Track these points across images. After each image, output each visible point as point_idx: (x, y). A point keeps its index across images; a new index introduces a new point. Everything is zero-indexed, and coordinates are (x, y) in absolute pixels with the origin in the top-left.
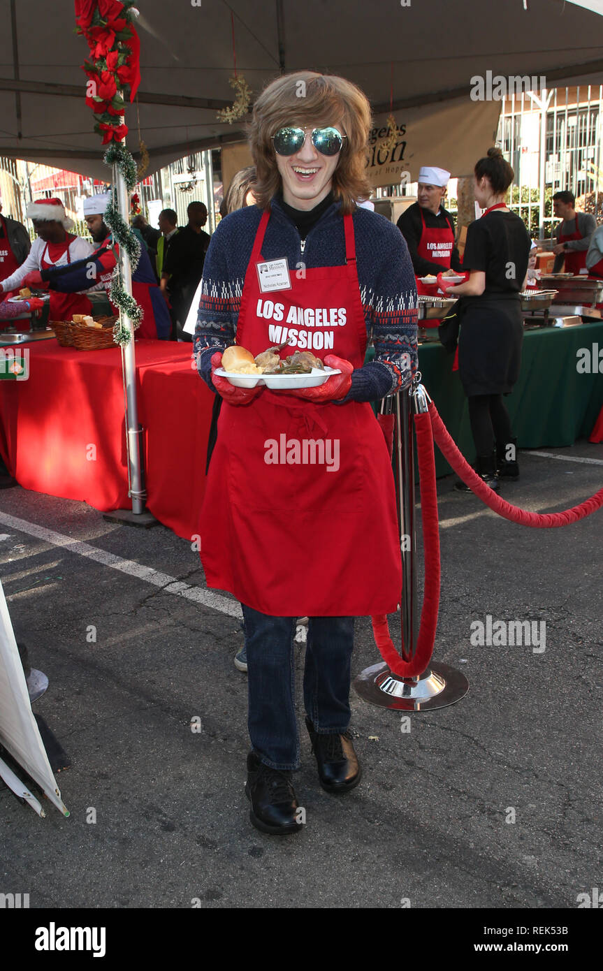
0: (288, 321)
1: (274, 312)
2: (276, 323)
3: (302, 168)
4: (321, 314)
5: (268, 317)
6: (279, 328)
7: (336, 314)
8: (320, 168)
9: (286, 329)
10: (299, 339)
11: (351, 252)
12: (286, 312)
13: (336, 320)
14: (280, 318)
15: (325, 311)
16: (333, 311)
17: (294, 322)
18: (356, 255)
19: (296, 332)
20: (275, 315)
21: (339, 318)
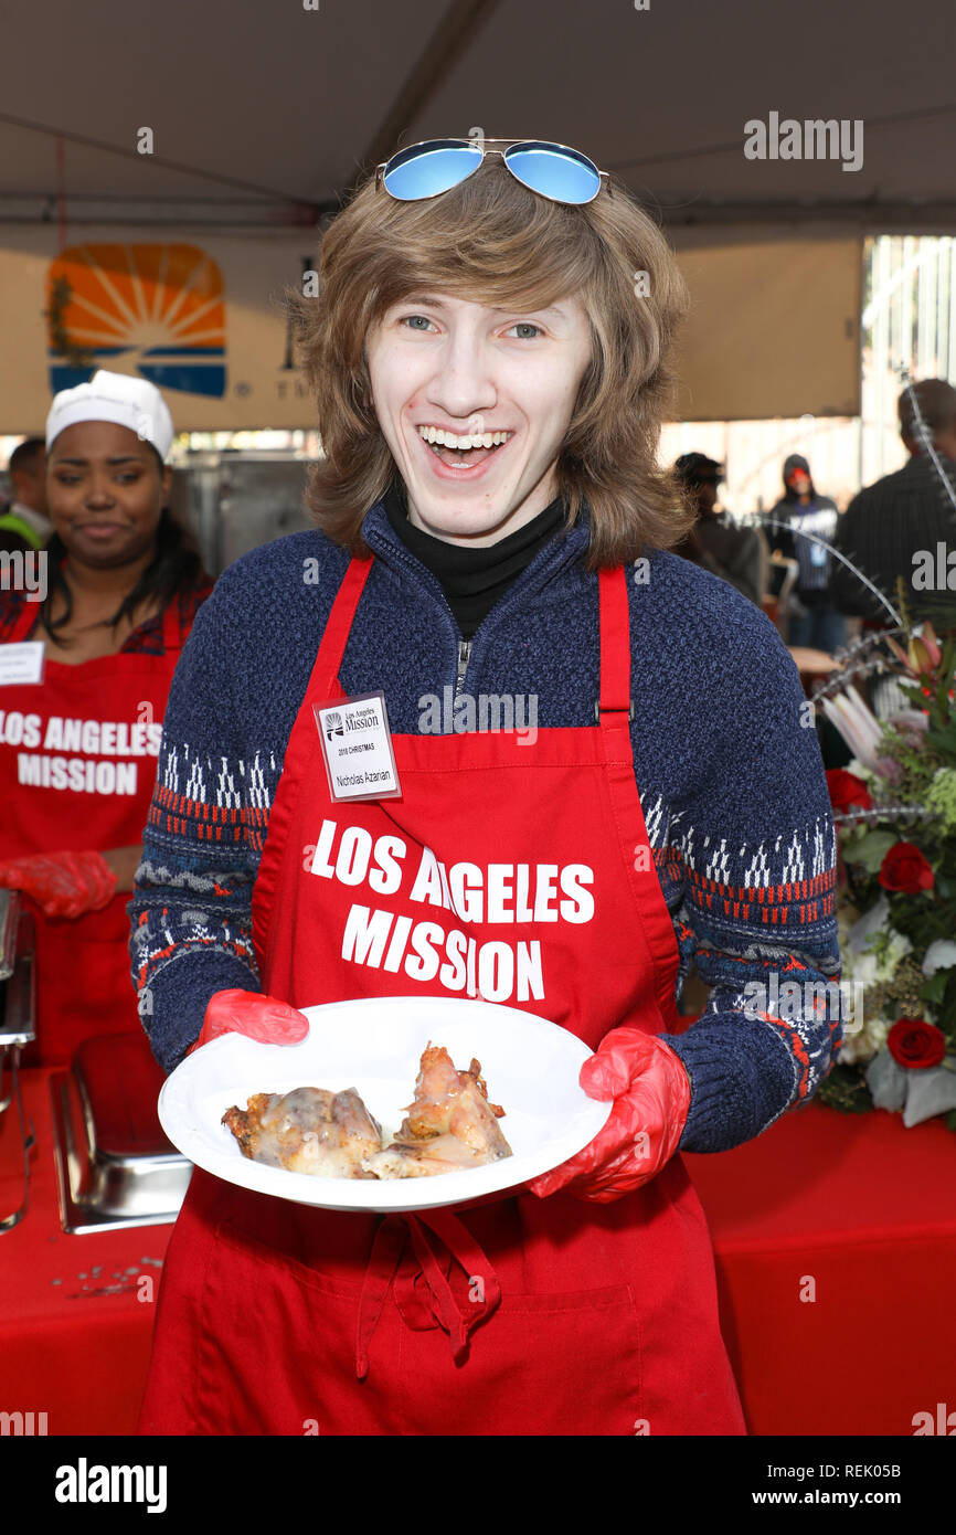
0: (417, 895)
1: (373, 864)
2: (374, 901)
3: (446, 429)
4: (511, 882)
5: (353, 880)
6: (383, 918)
7: (555, 882)
8: (511, 432)
9: (404, 923)
10: (444, 959)
11: (615, 688)
12: (410, 867)
13: (553, 904)
14: (391, 887)
15: (523, 869)
16: (546, 871)
17: (435, 901)
18: (633, 696)
19: (437, 932)
20: (375, 876)
21: (562, 896)
